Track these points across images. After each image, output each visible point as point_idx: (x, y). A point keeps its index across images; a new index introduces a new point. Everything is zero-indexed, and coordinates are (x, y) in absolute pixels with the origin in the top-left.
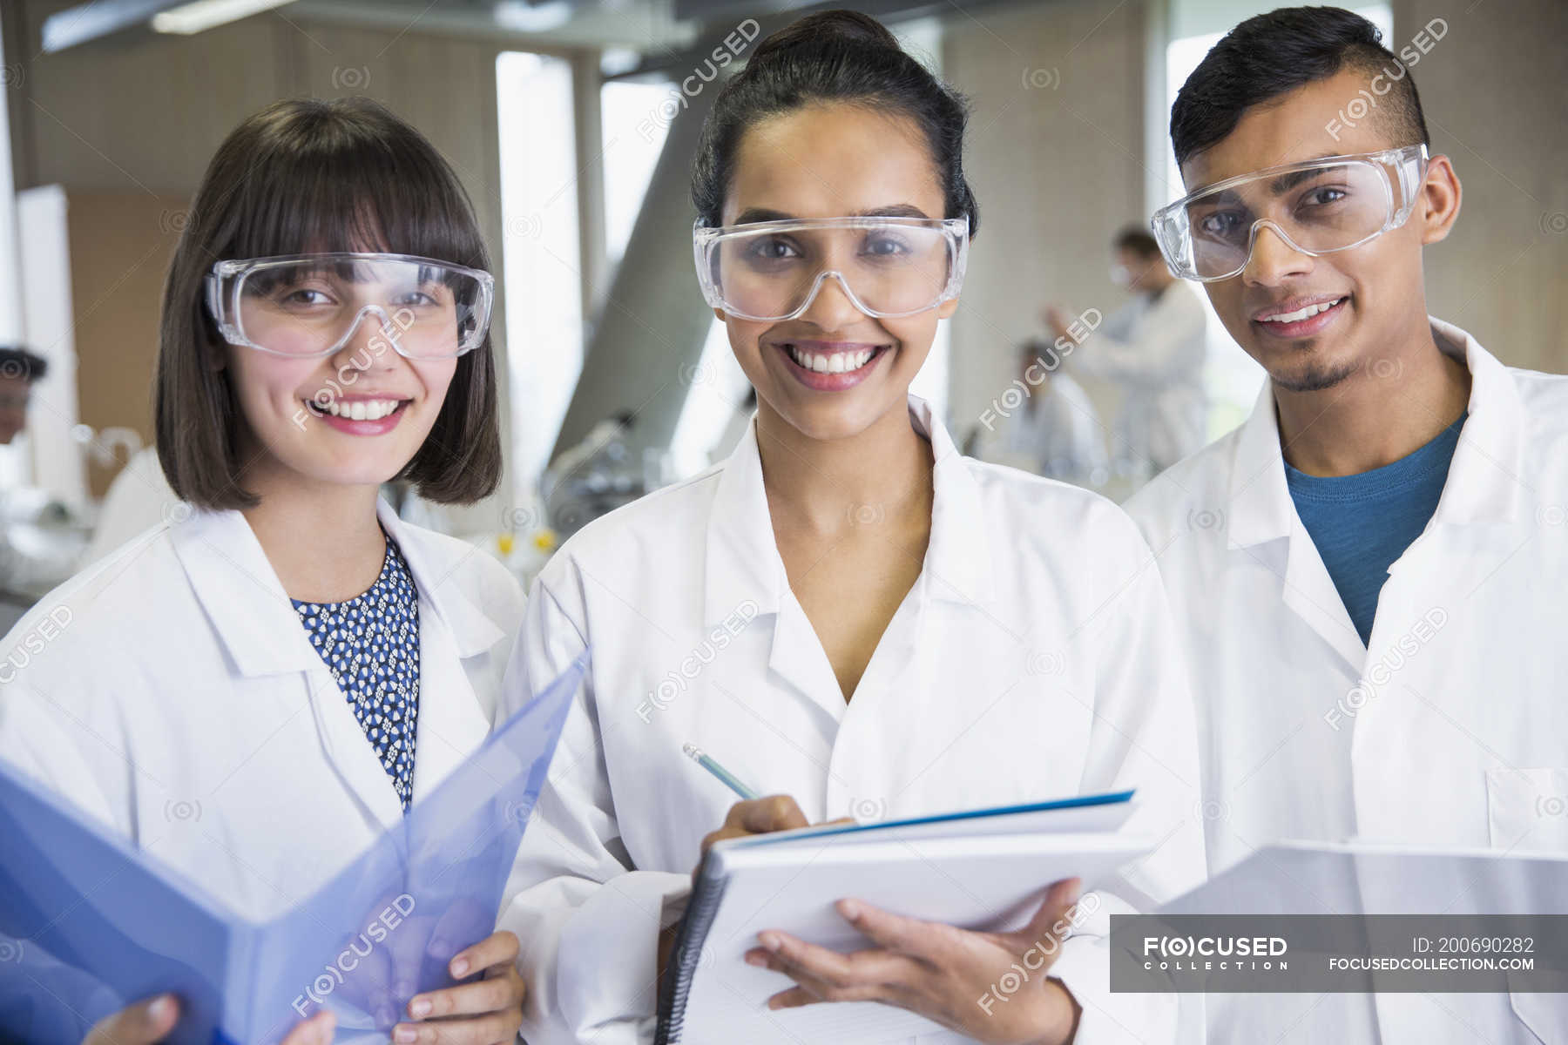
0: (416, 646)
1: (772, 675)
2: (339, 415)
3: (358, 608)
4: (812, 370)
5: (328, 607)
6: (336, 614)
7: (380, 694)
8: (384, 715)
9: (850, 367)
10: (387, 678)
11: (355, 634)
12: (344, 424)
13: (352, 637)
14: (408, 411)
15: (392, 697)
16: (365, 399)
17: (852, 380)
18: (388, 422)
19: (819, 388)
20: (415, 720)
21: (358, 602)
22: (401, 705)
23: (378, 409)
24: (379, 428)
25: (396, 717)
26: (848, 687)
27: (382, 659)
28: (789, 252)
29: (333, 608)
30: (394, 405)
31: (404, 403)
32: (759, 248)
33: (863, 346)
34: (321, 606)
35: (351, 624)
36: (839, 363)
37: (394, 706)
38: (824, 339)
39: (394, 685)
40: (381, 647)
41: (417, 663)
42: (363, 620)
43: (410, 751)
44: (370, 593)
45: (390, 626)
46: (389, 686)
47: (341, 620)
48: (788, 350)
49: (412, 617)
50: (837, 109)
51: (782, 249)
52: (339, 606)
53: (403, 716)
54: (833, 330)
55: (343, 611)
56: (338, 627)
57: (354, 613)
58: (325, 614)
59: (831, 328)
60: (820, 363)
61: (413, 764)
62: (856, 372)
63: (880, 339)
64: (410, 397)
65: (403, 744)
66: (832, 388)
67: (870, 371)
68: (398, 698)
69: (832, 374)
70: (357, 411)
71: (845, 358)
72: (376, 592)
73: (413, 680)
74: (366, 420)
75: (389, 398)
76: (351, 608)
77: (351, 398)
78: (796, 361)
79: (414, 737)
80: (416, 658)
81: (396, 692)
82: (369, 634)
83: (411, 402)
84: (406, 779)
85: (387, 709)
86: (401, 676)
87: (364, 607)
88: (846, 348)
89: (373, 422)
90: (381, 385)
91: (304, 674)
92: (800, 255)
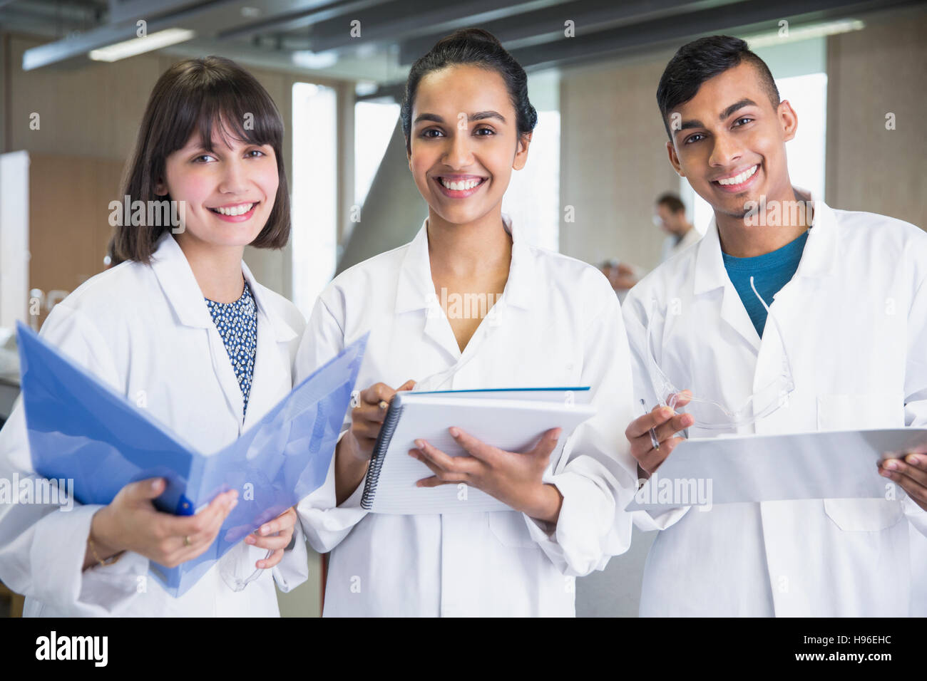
0: (255, 333)
1: (425, 337)
2: (225, 214)
3: (231, 308)
4: (450, 189)
5: (218, 304)
6: (221, 308)
7: (237, 350)
8: (238, 361)
9: (467, 188)
10: (241, 344)
11: (229, 319)
12: (228, 218)
13: (227, 321)
14: (258, 207)
15: (242, 353)
16: (236, 205)
17: (468, 193)
18: (248, 214)
19: (453, 197)
20: (253, 366)
21: (231, 305)
22: (246, 357)
23: (243, 209)
24: (244, 218)
25: (243, 362)
26: (463, 345)
27: (240, 334)
28: (440, 135)
29: (220, 305)
30: (250, 206)
31: (256, 204)
32: (426, 133)
33: (476, 177)
34: (216, 303)
35: (227, 315)
36: (461, 186)
37: (243, 357)
38: (455, 173)
39: (244, 348)
40: (239, 329)
41: (255, 340)
42: (233, 314)
43: (249, 380)
44: (237, 302)
45: (244, 320)
46: (241, 348)
47: (223, 312)
48: (440, 180)
49: (254, 319)
50: (463, 68)
51: (437, 133)
52: (223, 305)
53: (247, 363)
54: (458, 169)
55: (225, 307)
56: (221, 314)
57: (229, 310)
58: (216, 307)
59: (457, 168)
60: (453, 186)
61: (250, 387)
62: (470, 189)
63: (483, 174)
64: (258, 201)
65: (245, 376)
66: (459, 197)
67: (477, 190)
68: (245, 354)
69: (459, 191)
70: (233, 211)
71: (465, 183)
72: (239, 303)
73: (252, 348)
74: (238, 215)
75: (247, 203)
76: (228, 307)
77: (230, 205)
78: (443, 185)
79: (252, 374)
80: (255, 338)
81: (244, 351)
82: (235, 321)
83: (259, 203)
84: (245, 392)
85: (239, 358)
86: (247, 344)
87: (234, 309)
88: (466, 178)
89: (242, 215)
90: (244, 198)
91: (207, 330)
92: (445, 136)
